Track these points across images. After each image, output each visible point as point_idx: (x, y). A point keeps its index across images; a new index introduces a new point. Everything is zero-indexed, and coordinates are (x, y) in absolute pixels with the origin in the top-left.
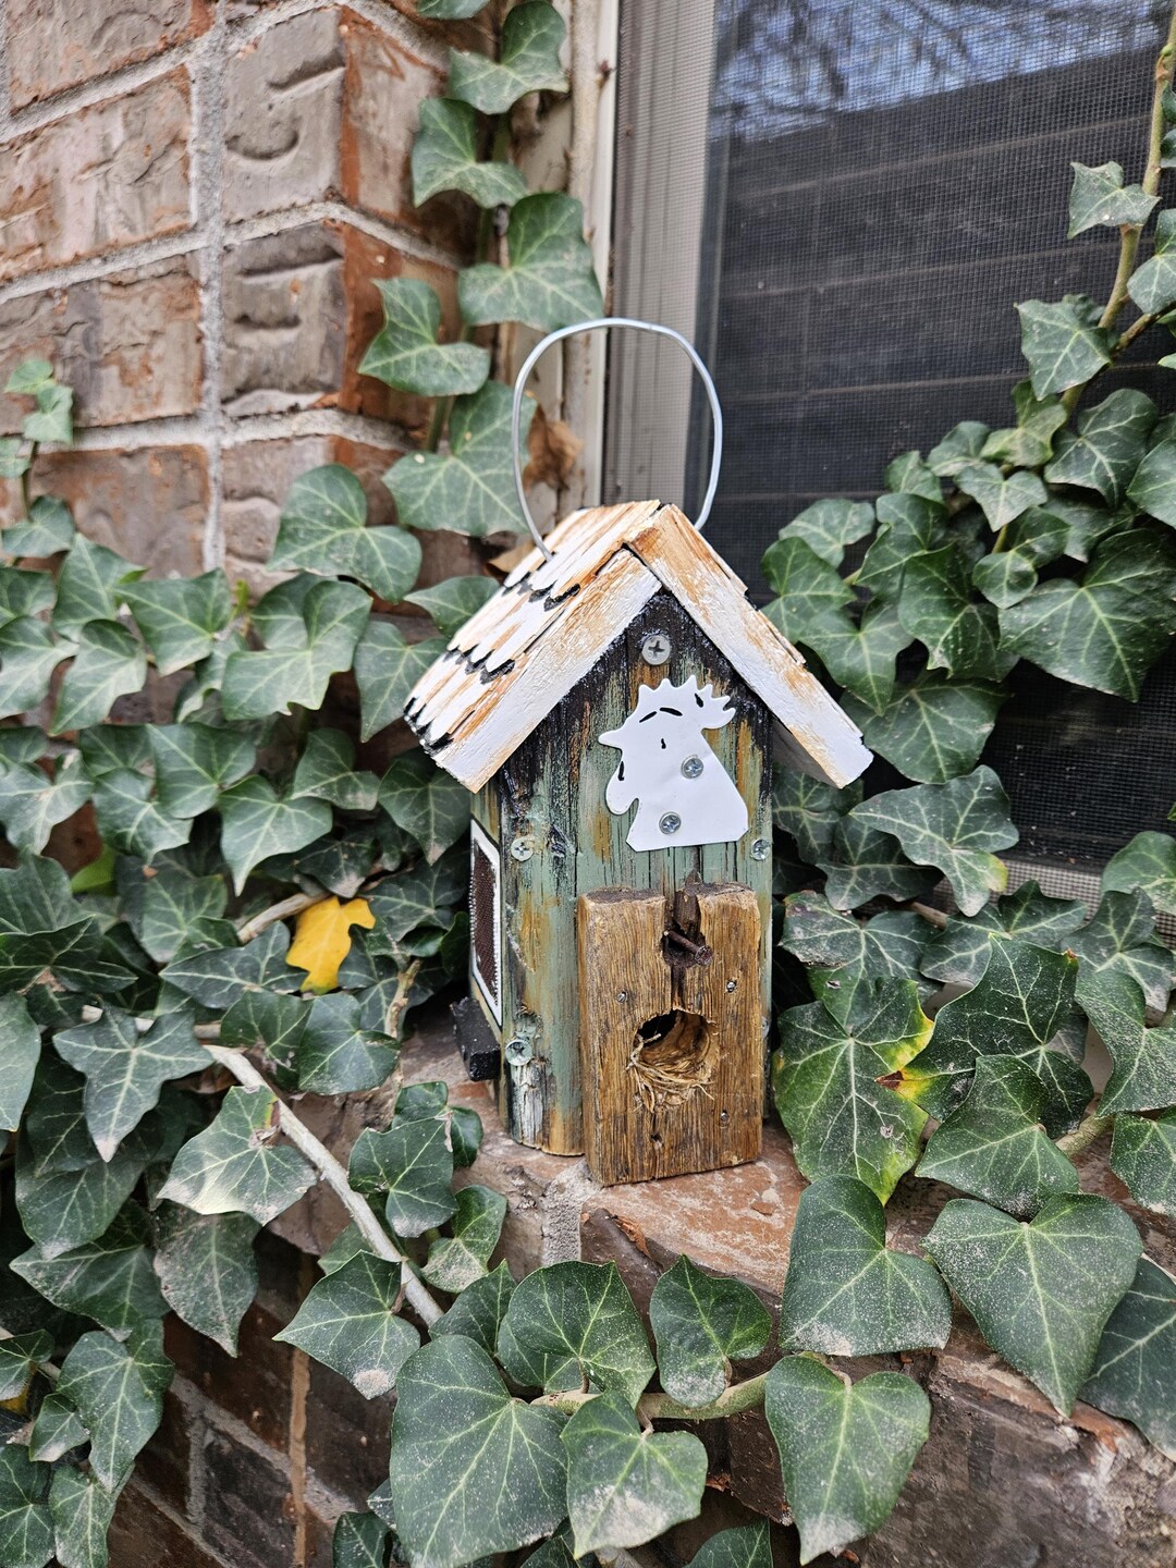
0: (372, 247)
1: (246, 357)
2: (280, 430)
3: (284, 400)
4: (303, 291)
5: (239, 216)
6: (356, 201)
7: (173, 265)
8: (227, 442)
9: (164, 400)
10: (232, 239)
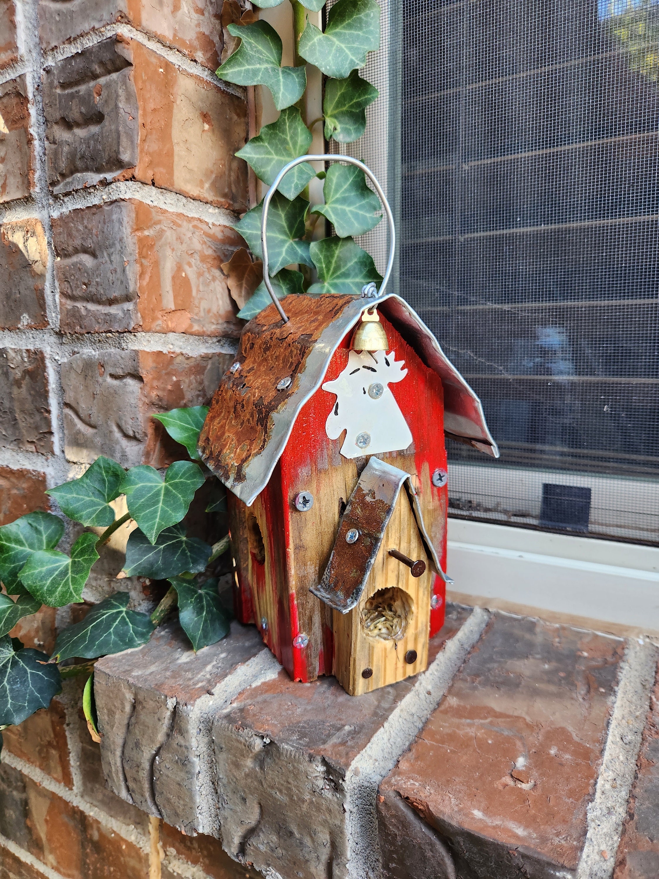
0: (154, 60)
1: (66, 149)
2: (95, 200)
3: (94, 178)
4: (104, 93)
5: (53, 45)
6: (140, 25)
7: (9, 88)
8: (55, 215)
9: (8, 189)
10: (50, 62)
